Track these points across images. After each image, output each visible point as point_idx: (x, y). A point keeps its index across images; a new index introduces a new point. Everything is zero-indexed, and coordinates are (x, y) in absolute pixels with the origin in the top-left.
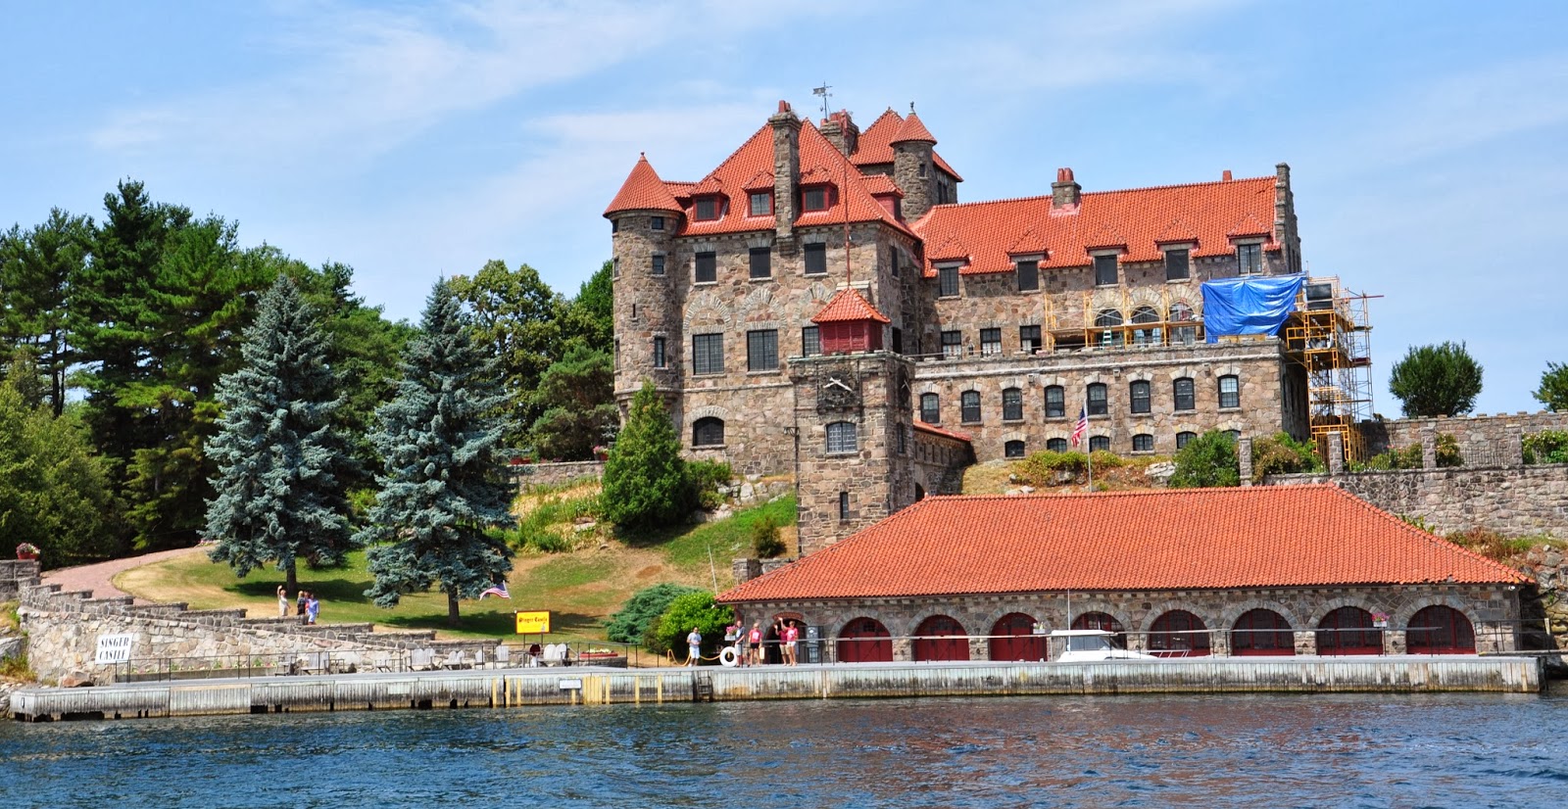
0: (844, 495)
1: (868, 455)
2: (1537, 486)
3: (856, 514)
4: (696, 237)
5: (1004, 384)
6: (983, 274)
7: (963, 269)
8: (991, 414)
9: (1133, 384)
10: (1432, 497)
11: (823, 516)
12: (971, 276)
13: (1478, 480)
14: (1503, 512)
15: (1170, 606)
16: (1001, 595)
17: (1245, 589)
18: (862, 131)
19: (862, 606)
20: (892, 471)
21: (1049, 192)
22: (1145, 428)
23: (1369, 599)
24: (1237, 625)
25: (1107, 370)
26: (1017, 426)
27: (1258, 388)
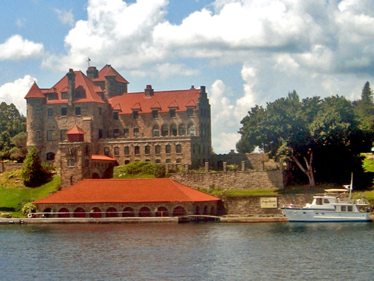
0: (71, 177)
1: (77, 167)
2: (229, 177)
3: (74, 182)
4: (48, 104)
5: (125, 146)
6: (124, 114)
7: (120, 113)
8: (122, 153)
9: (156, 146)
10: (207, 179)
11: (67, 182)
12: (121, 115)
13: (217, 176)
14: (221, 183)
15: (127, 206)
16: (92, 203)
17: (142, 203)
18: (99, 71)
19: (64, 205)
20: (83, 172)
21: (144, 91)
22: (159, 158)
23: (166, 205)
24: (141, 210)
25: (150, 143)
26: (128, 157)
27: (186, 148)
